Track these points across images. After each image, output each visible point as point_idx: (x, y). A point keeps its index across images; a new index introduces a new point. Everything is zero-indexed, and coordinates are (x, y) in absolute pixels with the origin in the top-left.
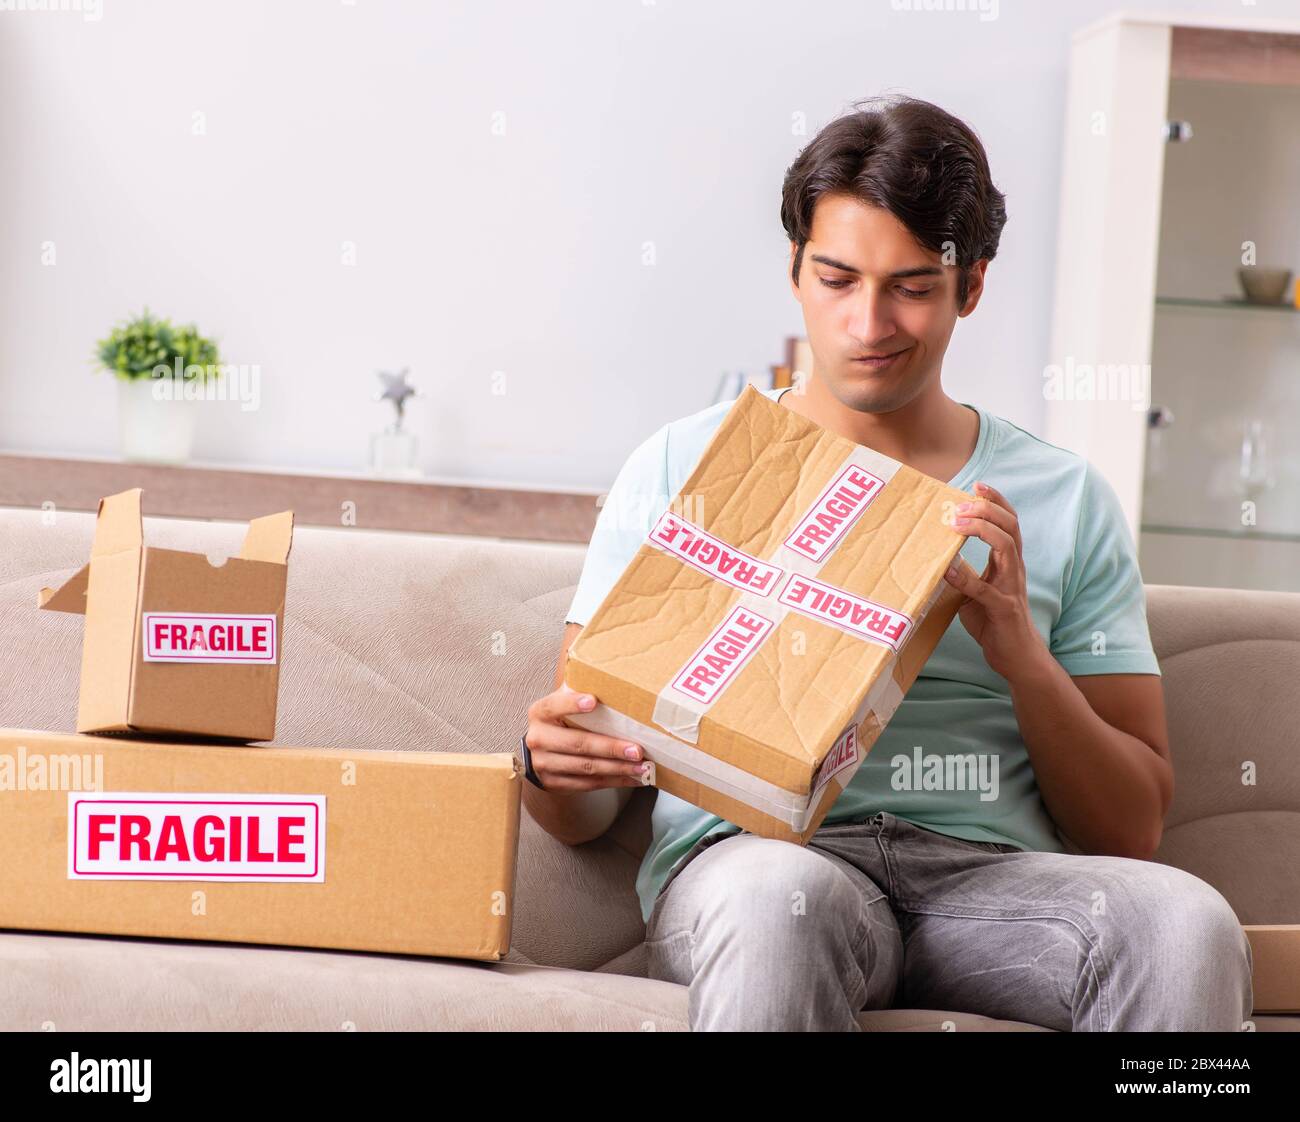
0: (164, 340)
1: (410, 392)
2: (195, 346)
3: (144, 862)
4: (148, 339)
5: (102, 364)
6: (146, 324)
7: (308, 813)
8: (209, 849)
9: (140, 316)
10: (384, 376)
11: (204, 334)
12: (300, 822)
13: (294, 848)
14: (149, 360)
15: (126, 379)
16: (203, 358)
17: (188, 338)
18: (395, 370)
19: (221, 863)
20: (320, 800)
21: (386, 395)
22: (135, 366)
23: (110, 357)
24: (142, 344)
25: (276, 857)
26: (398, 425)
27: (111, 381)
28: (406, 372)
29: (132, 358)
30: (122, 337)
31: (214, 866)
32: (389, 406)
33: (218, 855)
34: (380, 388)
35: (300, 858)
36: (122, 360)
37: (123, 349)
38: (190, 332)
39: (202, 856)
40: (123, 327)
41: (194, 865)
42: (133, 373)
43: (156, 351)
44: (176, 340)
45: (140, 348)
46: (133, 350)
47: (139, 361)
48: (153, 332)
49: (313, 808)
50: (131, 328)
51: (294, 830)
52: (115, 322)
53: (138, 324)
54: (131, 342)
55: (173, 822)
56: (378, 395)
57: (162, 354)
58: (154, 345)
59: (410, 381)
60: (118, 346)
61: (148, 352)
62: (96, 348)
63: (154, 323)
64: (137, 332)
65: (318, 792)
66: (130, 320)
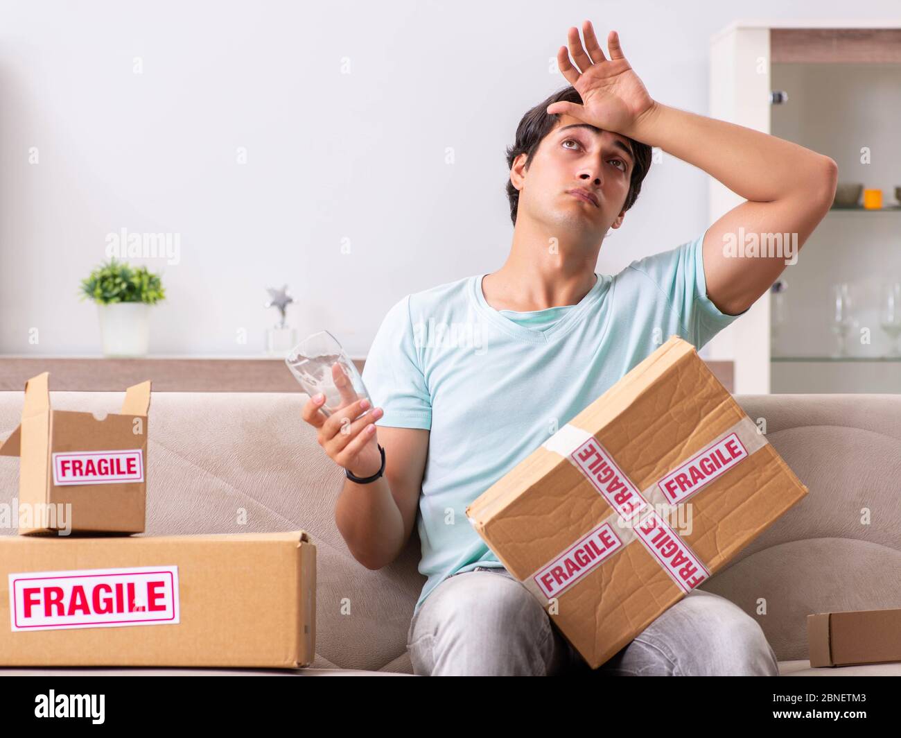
0: (125, 276)
1: (290, 301)
2: (146, 280)
3: (61, 617)
4: (115, 276)
5: (84, 295)
6: (113, 267)
7: (166, 578)
8: (103, 606)
9: (109, 262)
10: (271, 291)
11: (151, 271)
12: (161, 584)
13: (158, 602)
14: (116, 291)
15: (102, 304)
16: (152, 286)
17: (140, 274)
18: (278, 287)
19: (111, 614)
20: (174, 569)
21: (273, 304)
22: (107, 295)
23: (90, 290)
24: (111, 280)
25: (147, 608)
26: (283, 323)
27: (93, 306)
28: (285, 288)
29: (105, 290)
30: (98, 277)
31: (107, 617)
32: (276, 311)
33: (109, 609)
34: (269, 299)
35: (163, 608)
36: (99, 291)
37: (98, 284)
38: (143, 270)
39: (98, 610)
40: (99, 270)
41: (94, 617)
42: (106, 299)
43: (120, 284)
44: (133, 276)
45: (109, 282)
46: (106, 284)
47: (110, 292)
48: (116, 272)
49: (169, 574)
50: (103, 270)
51: (158, 590)
52: (92, 267)
53: (108, 267)
54: (104, 279)
55: (78, 590)
56: (268, 304)
57: (124, 286)
58: (118, 280)
59: (288, 293)
60: (96, 282)
61: (115, 285)
62: (81, 284)
63: (118, 266)
64: (107, 273)
65: (171, 564)
66: (103, 265)
